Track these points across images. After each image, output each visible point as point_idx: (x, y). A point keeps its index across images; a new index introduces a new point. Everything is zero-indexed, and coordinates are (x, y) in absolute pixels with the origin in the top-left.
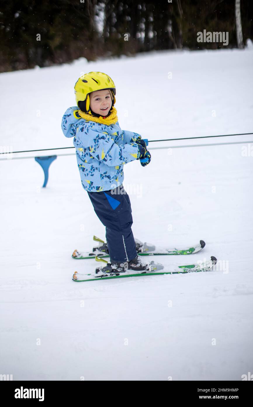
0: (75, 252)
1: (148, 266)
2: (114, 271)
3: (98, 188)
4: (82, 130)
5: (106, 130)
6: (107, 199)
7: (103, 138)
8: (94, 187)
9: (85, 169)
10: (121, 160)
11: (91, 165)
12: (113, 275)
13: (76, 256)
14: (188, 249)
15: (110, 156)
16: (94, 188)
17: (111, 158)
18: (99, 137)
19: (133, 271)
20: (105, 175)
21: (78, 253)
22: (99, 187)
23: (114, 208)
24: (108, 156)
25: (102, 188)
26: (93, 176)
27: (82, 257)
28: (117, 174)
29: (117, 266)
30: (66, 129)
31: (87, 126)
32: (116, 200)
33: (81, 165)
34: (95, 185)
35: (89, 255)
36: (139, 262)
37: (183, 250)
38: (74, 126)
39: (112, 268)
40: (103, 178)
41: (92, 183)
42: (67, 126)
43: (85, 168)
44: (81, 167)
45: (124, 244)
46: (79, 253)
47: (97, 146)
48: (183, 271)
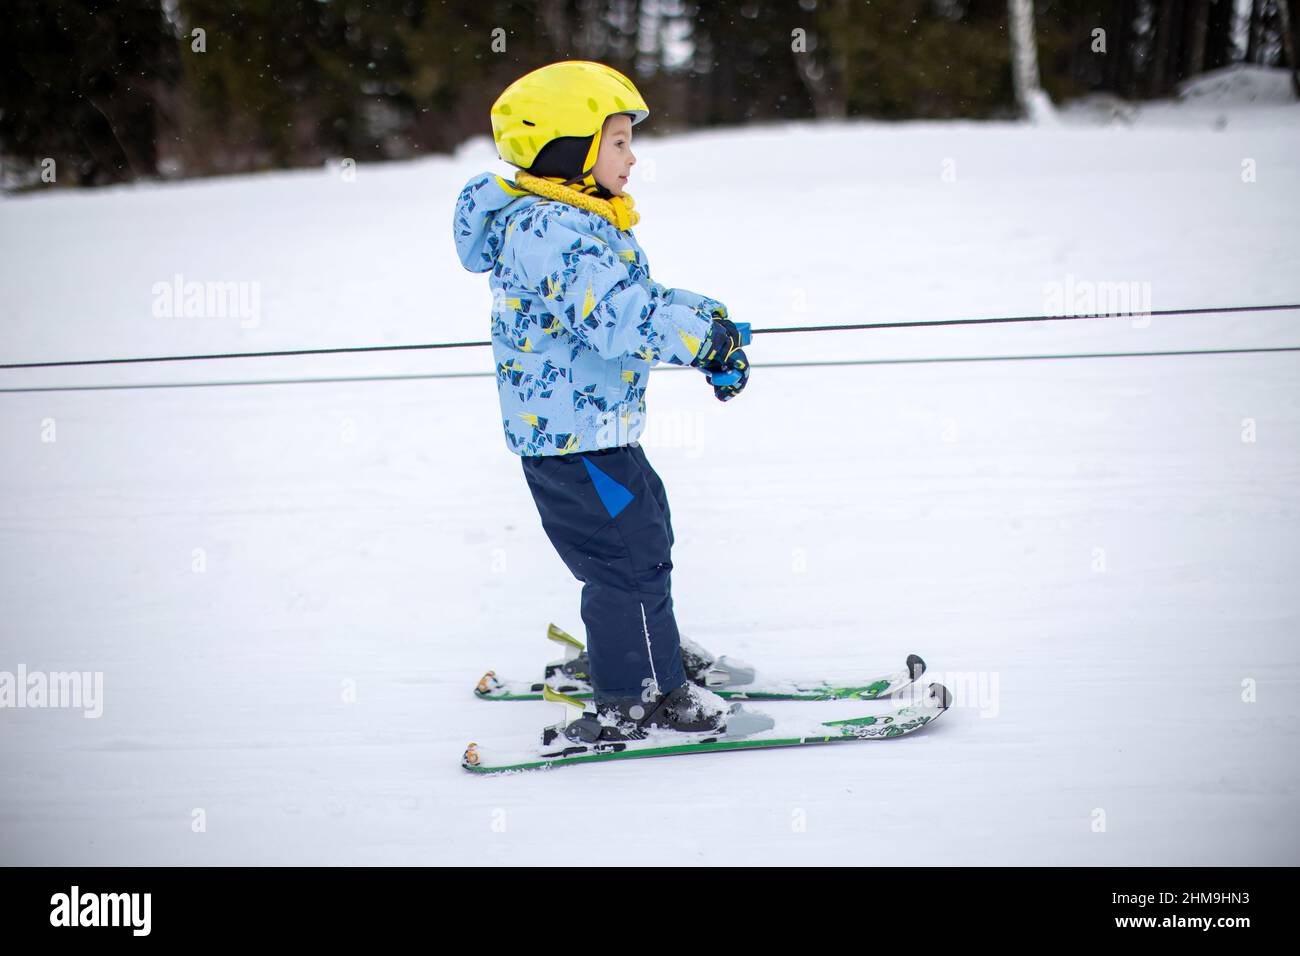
0: (487, 677)
1: (724, 716)
2: (609, 733)
3: (562, 440)
4: (525, 226)
5: (602, 232)
6: (591, 480)
7: (593, 251)
8: (549, 437)
9: (520, 375)
10: (644, 333)
11: (543, 358)
12: (603, 747)
13: (489, 691)
14: (867, 684)
15: (612, 312)
16: (550, 441)
17: (612, 320)
18: (580, 246)
19: (672, 733)
20: (590, 397)
21: (495, 680)
22: (568, 437)
23: (614, 511)
24: (604, 311)
25: (575, 440)
26: (548, 397)
27: (507, 693)
28: (627, 398)
29: (620, 714)
30: (469, 233)
31: (545, 213)
32: (620, 486)
33: (510, 363)
34: (553, 429)
35: (530, 688)
36: (694, 701)
37: (849, 686)
38: (498, 224)
39: (599, 723)
40: (581, 405)
41: (543, 422)
42: (476, 219)
43: (521, 371)
44: (509, 371)
45: (647, 635)
46: (501, 683)
47: (573, 276)
48: (841, 735)
